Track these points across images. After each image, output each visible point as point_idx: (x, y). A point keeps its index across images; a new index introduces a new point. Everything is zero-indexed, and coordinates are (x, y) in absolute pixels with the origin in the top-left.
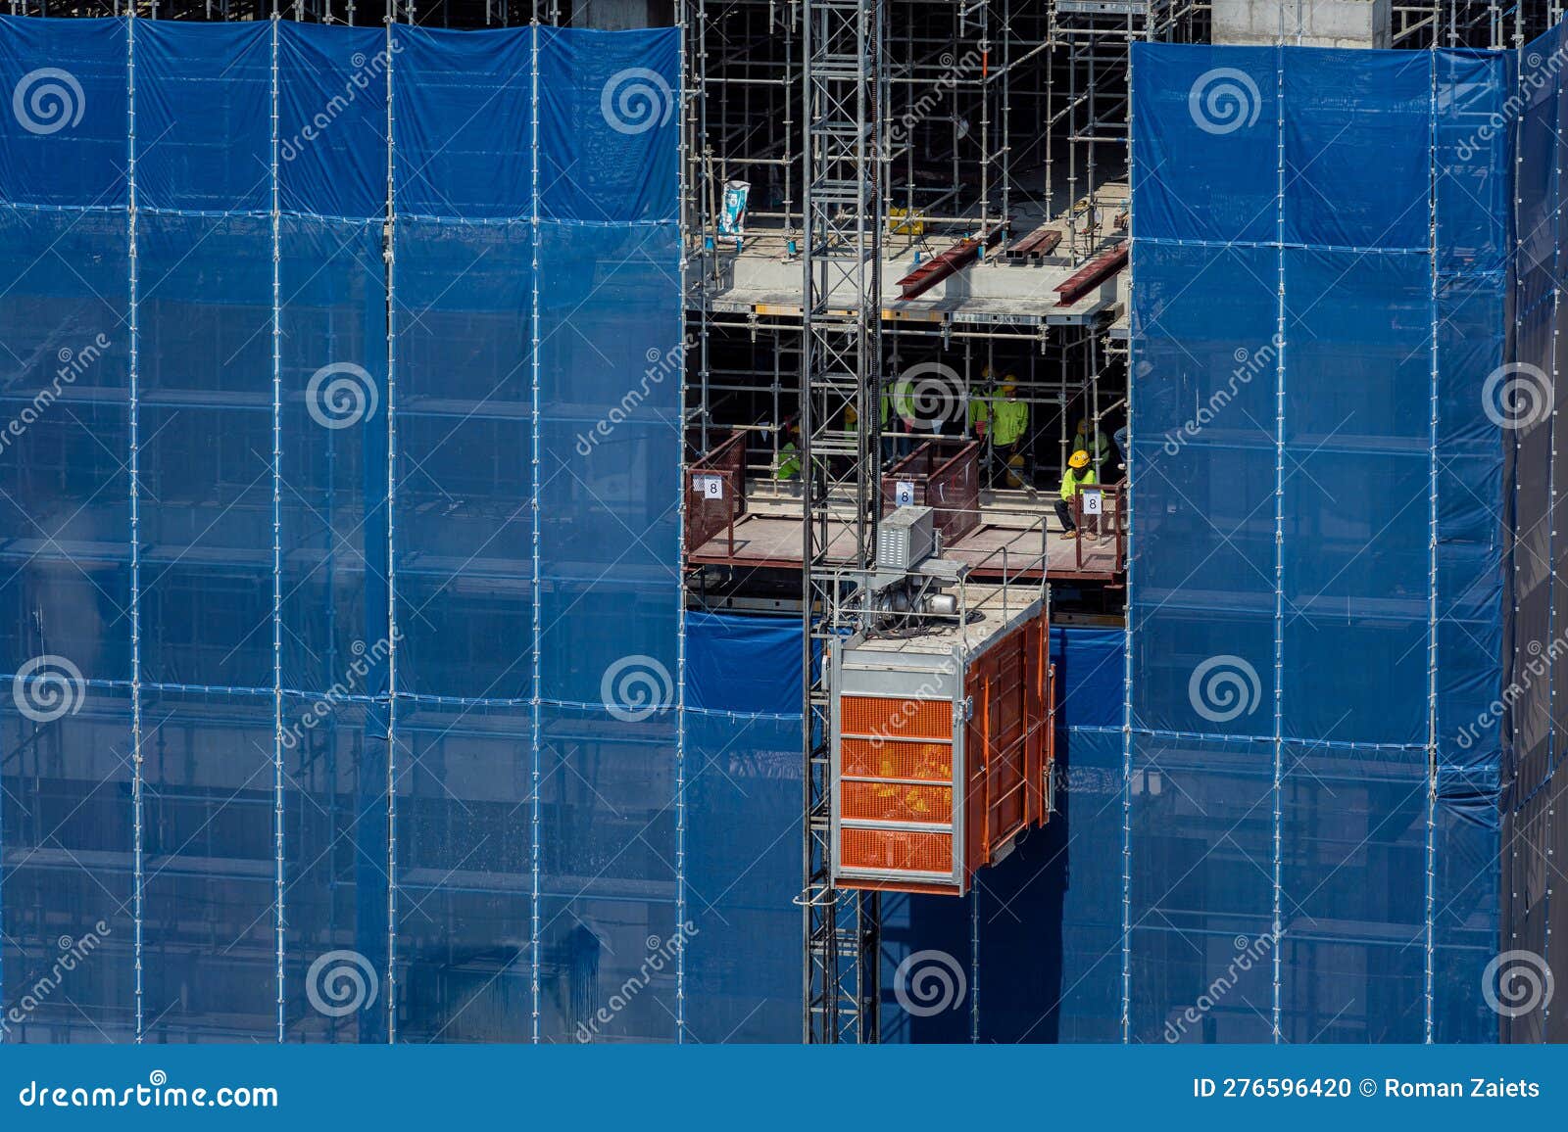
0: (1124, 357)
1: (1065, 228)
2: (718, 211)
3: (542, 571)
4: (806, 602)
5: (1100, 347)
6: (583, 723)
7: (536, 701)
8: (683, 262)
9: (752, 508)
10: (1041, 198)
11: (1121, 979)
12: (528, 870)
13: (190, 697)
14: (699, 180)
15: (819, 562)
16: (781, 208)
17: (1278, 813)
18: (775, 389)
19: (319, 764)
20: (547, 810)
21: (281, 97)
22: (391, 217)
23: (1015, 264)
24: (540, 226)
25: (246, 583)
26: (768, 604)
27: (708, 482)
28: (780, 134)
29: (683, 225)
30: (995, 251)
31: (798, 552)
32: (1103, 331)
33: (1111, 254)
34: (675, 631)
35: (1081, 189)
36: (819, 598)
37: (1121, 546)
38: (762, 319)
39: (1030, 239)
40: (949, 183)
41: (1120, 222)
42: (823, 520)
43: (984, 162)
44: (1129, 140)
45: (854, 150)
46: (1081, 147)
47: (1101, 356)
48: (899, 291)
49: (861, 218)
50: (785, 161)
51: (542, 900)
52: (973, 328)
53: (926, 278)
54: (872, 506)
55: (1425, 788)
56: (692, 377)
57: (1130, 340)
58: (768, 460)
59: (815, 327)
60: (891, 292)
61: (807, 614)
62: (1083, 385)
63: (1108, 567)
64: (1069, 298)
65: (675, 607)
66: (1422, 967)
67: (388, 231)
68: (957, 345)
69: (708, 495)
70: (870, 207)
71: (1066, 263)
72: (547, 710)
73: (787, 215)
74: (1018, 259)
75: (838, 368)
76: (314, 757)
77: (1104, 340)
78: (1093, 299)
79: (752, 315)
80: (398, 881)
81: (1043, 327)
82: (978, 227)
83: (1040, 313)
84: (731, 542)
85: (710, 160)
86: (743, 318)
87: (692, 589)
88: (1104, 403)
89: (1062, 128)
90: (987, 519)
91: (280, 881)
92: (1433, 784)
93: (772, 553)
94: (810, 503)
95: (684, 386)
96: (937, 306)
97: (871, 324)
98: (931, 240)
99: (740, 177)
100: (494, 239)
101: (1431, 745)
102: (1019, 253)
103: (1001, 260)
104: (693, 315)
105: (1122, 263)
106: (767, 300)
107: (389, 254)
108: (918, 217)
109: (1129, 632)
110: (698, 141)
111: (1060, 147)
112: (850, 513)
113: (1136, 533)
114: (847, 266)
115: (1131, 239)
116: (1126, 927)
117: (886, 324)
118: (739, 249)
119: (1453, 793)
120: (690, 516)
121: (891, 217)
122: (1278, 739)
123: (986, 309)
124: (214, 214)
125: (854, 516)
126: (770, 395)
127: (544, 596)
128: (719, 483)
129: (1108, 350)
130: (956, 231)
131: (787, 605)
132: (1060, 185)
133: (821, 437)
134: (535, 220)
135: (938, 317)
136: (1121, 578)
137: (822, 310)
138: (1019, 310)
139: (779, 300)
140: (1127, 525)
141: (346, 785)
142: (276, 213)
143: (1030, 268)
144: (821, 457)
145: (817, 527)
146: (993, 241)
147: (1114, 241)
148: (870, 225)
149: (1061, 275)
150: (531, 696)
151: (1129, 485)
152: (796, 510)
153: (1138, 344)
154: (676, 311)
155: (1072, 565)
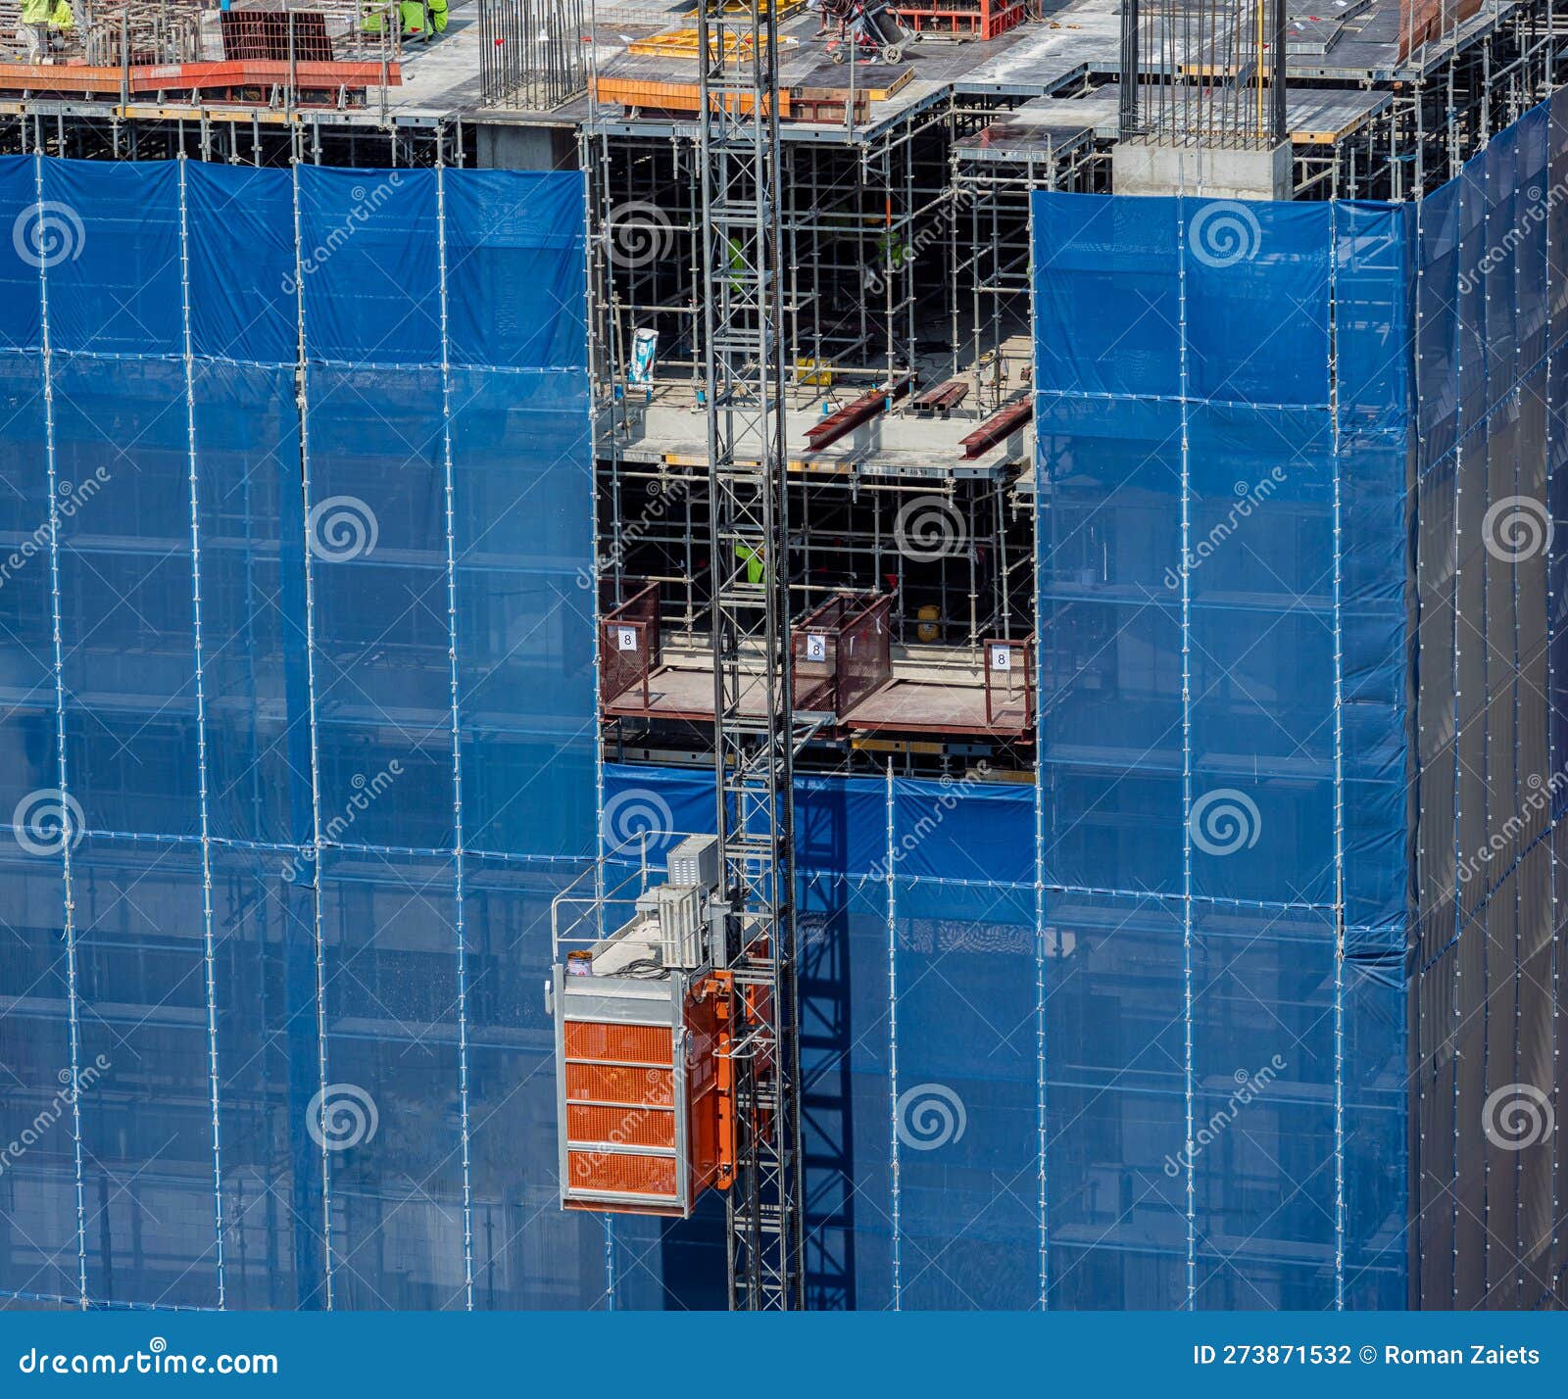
0: (1029, 511)
1: (972, 379)
2: (627, 359)
3: (462, 721)
4: (719, 754)
5: (1008, 501)
6: (505, 874)
7: (458, 851)
8: (592, 410)
9: (668, 660)
10: (948, 349)
11: (1037, 1135)
12: (456, 1021)
13: (121, 844)
14: (607, 327)
15: (732, 714)
16: (689, 357)
17: (1188, 972)
18: (687, 540)
19: (249, 913)
20: (472, 961)
21: (191, 239)
22: (304, 362)
23: (922, 415)
24: (450, 373)
25: (172, 731)
26: (684, 756)
27: (622, 634)
28: (687, 282)
29: (592, 373)
30: (903, 403)
31: (710, 705)
32: (1009, 485)
33: (1017, 408)
34: (594, 781)
35: (988, 340)
36: (732, 750)
37: (1029, 702)
38: (672, 469)
39: (938, 391)
40: (856, 334)
41: (1025, 375)
42: (734, 672)
43: (890, 312)
44: (1032, 291)
45: (755, 298)
46: (986, 297)
47: (1008, 510)
48: (807, 442)
49: (763, 368)
50: (692, 309)
51: (468, 1050)
52: (882, 480)
53: (832, 429)
54: (781, 659)
55: (1332, 948)
56: (605, 527)
57: (1035, 492)
58: (682, 611)
59: (721, 477)
60: (797, 443)
61: (720, 768)
62: (991, 539)
63: (1018, 724)
64: (975, 450)
65: (593, 759)
66: (1331, 1126)
67: (301, 376)
68: (866, 498)
69: (623, 646)
70: (773, 357)
71: (972, 415)
72: (469, 859)
73: (695, 364)
74: (924, 410)
75: (745, 520)
76: (242, 907)
77: (1011, 494)
78: (1000, 452)
79: (662, 466)
80: (328, 1029)
81: (950, 481)
82: (884, 379)
83: (947, 466)
84: (646, 694)
85: (618, 307)
86: (653, 468)
87: (608, 742)
88: (1012, 557)
89: (965, 278)
90: (899, 673)
91: (212, 1029)
92: (1340, 943)
93: (688, 706)
94: (721, 654)
95: (597, 536)
96: (844, 459)
97: (776, 475)
98: (839, 391)
99: (648, 325)
100: (408, 385)
101: (1338, 906)
102: (926, 406)
103: (907, 411)
104: (603, 465)
105: (1027, 416)
106: (677, 451)
107: (302, 400)
108: (827, 368)
109: (1038, 788)
110: (606, 287)
111: (965, 296)
112: (760, 666)
113: (1045, 689)
114: (751, 415)
115: (1035, 391)
116: (1041, 1083)
117: (793, 476)
118: (650, 399)
119: (1361, 955)
120: (606, 668)
121: (799, 367)
122: (1187, 896)
123: (894, 461)
124: (129, 356)
125: (763, 669)
126: (682, 546)
127: (464, 747)
128: (633, 634)
129: (1015, 505)
130: (864, 382)
131: (702, 757)
132: (966, 335)
133: (730, 589)
134: (445, 366)
135: (846, 469)
136: (1030, 734)
137: (728, 460)
138: (927, 463)
139: (688, 450)
140: (1036, 681)
141: (275, 935)
142: (189, 356)
143: (937, 420)
144: (729, 609)
145: (728, 680)
146: (901, 392)
147: (1021, 394)
148: (773, 375)
149: (967, 428)
150: (454, 847)
151: (1037, 640)
152: (708, 662)
153: (1044, 498)
154: (586, 461)
155: (982, 721)
